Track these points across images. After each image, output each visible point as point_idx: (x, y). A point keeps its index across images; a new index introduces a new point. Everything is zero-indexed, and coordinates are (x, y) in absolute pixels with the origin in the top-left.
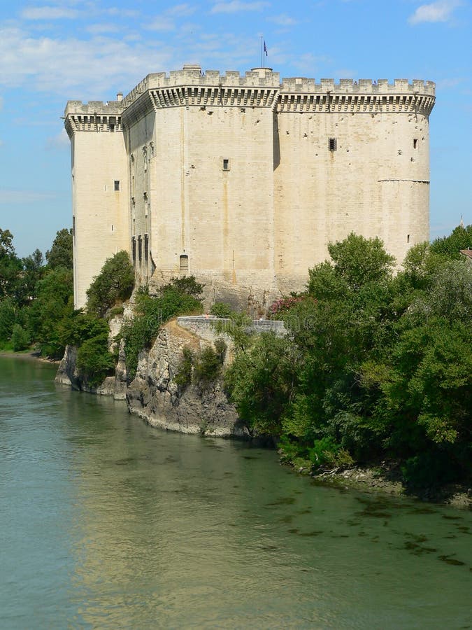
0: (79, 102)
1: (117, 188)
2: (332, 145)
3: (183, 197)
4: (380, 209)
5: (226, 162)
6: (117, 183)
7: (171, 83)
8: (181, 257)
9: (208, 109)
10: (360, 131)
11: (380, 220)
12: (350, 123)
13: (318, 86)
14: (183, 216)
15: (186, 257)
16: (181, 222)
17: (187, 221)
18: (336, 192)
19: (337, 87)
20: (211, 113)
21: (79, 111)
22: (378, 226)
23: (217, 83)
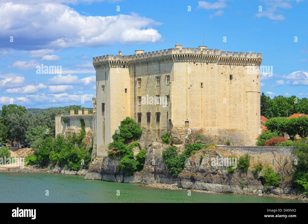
0: (113, 56)
1: (126, 92)
2: (231, 77)
3: (187, 97)
4: (247, 103)
5: (202, 84)
6: (126, 90)
7: (183, 53)
8: (186, 122)
9: (196, 63)
10: (240, 72)
11: (247, 107)
12: (237, 69)
13: (227, 55)
14: (187, 105)
15: (188, 122)
16: (186, 107)
17: (188, 107)
18: (232, 96)
19: (233, 55)
20: (197, 65)
21: (113, 59)
22: (246, 109)
23: (200, 53)
